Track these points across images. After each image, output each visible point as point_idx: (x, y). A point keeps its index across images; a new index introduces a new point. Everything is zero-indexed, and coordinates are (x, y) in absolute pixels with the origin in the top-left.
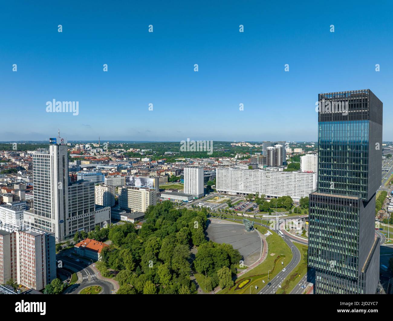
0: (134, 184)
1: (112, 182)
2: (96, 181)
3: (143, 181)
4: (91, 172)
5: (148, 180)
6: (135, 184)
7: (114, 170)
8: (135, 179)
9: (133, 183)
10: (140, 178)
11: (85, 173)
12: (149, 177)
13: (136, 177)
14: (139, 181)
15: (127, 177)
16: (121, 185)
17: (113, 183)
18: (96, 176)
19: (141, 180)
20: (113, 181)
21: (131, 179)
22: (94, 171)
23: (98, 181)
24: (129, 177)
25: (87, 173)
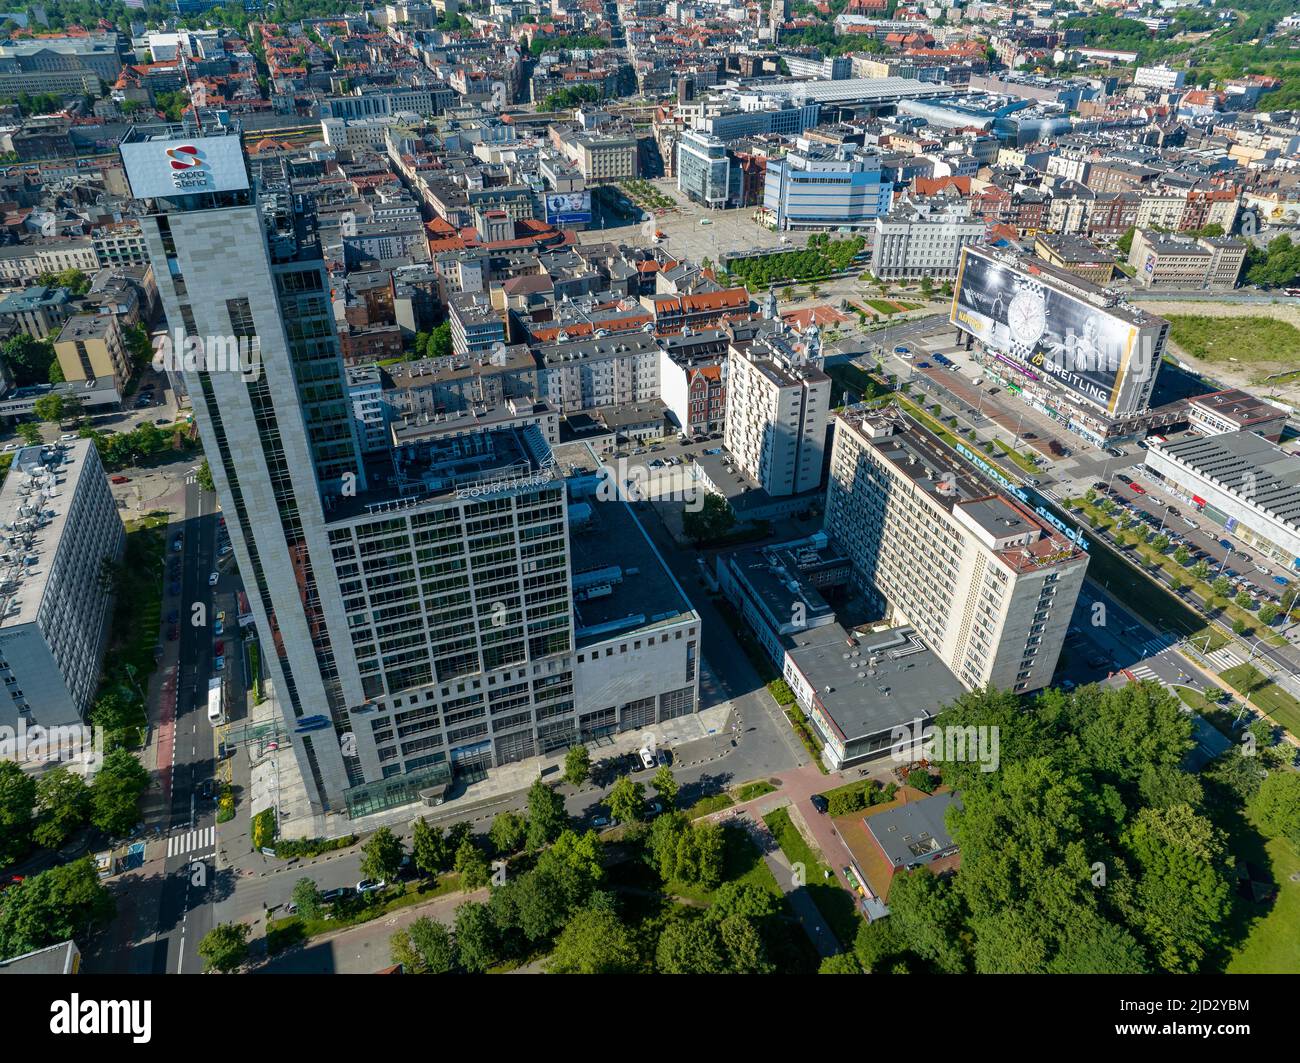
0: (1005, 314)
1: (908, 245)
2: (844, 212)
3: (1064, 313)
4: (829, 166)
5: (1091, 320)
6: (1010, 313)
7: (960, 147)
8: (1016, 287)
9: (998, 305)
10: (1045, 291)
11: (799, 162)
12: (1102, 301)
13: (1024, 276)
14: (1034, 304)
15: (974, 258)
16: (952, 264)
17: (911, 250)
18: (847, 189)
19: (1049, 306)
20: (913, 241)
21: (993, 278)
22: (842, 158)
23: (856, 211)
24: (983, 263)
25: (809, 166)
